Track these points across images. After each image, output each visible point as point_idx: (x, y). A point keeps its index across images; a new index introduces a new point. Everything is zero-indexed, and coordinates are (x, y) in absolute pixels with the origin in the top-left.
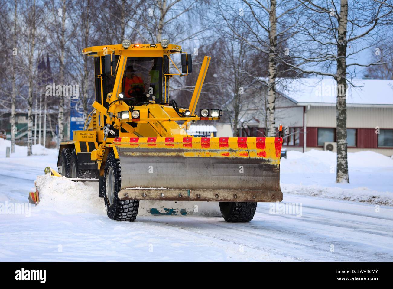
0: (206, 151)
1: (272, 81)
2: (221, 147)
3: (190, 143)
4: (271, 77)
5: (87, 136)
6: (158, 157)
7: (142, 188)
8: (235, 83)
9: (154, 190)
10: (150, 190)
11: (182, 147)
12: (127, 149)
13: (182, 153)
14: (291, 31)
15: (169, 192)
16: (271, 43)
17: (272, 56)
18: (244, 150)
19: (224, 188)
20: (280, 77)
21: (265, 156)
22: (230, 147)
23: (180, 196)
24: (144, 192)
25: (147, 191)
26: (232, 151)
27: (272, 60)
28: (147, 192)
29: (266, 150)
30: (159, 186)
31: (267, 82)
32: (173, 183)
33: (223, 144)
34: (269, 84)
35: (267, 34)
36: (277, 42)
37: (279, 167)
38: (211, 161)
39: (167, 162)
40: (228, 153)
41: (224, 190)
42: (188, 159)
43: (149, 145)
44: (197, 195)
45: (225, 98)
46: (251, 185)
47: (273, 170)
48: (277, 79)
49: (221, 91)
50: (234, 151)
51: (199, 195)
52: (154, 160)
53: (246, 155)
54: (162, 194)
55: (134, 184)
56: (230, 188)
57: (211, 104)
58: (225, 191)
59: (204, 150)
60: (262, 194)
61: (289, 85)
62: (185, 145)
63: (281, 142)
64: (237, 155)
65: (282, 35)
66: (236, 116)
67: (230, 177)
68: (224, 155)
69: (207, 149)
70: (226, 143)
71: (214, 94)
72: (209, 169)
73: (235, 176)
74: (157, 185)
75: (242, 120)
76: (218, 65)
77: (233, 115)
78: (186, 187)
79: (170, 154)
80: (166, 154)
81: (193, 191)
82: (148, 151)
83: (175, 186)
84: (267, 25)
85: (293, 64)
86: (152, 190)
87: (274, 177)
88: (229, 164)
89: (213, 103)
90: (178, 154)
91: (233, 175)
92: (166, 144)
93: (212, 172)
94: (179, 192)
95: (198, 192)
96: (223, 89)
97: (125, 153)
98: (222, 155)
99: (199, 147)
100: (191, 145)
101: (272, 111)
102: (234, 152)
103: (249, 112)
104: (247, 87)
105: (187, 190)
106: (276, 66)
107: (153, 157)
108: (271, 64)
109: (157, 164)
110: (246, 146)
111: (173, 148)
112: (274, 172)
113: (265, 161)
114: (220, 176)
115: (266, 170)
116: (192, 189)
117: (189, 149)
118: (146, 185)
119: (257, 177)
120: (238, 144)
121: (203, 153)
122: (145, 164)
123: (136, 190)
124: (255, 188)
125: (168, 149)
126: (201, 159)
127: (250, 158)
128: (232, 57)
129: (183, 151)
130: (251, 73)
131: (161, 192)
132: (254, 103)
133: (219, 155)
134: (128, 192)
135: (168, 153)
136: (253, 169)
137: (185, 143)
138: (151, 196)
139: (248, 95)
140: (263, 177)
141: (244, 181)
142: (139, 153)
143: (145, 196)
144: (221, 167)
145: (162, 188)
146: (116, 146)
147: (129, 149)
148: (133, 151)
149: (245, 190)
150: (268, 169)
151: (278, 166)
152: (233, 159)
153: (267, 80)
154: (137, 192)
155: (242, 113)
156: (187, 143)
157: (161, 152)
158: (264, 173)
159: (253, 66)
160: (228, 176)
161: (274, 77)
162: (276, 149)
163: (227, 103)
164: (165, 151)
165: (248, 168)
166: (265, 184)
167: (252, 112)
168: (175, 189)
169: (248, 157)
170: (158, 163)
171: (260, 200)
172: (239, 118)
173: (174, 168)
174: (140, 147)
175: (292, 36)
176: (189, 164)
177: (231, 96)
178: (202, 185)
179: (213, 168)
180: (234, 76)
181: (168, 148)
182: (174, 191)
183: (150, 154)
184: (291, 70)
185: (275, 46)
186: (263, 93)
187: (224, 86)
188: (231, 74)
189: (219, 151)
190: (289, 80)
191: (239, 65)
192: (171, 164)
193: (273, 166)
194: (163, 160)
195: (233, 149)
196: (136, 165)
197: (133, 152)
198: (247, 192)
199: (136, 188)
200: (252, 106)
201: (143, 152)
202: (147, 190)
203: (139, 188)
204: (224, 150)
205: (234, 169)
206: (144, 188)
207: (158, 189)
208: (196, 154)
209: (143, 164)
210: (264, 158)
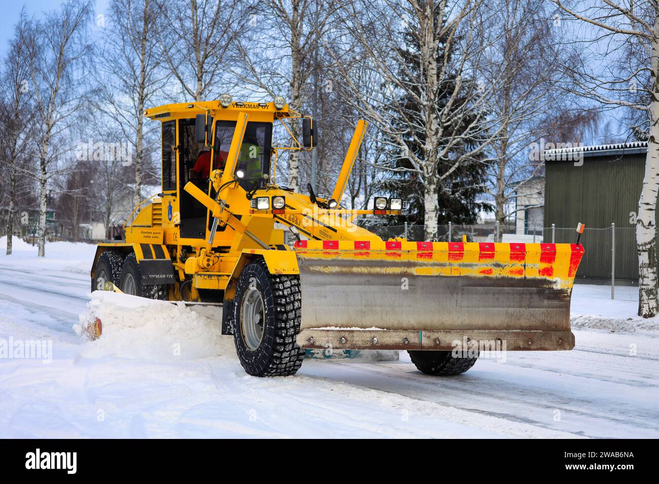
0: (454, 265)
1: (138, 187)
2: (482, 260)
3: (430, 251)
4: (137, 184)
5: (150, 235)
6: (370, 274)
7: (338, 329)
8: (108, 189)
9: (360, 331)
10: (352, 331)
11: (413, 258)
12: (316, 260)
13: (413, 268)
14: (154, 147)
15: (386, 334)
16: (138, 156)
17: (138, 166)
18: (518, 265)
19: (479, 328)
20: (145, 185)
21: (550, 275)
22: (497, 259)
23: (406, 342)
24: (343, 334)
25: (347, 333)
26: (498, 265)
27: (139, 170)
28: (347, 336)
29: (555, 265)
30: (369, 324)
31: (134, 188)
32: (391, 320)
33: (486, 254)
34: (135, 190)
35: (135, 148)
36: (143, 155)
37: (571, 292)
38: (460, 283)
39: (384, 284)
40: (491, 270)
41: (480, 331)
42: (421, 278)
43: (356, 254)
44: (435, 340)
45: (99, 201)
46: (524, 322)
47: (560, 297)
48: (142, 186)
49: (97, 195)
50: (501, 266)
51: (439, 340)
52: (363, 279)
53: (520, 272)
54: (375, 339)
55: (323, 322)
56: (489, 328)
57: (88, 206)
58: (481, 333)
59: (450, 265)
60: (542, 338)
61: (152, 191)
62: (421, 256)
63: (581, 252)
64: (505, 273)
65: (147, 150)
66: (109, 216)
67: (490, 309)
68: (483, 272)
69: (456, 263)
70: (490, 253)
71: (90, 197)
72: (455, 295)
73: (498, 306)
74: (364, 324)
75: (113, 220)
76: (95, 173)
77: (106, 215)
78: (416, 325)
79: (391, 270)
80: (383, 270)
81: (428, 334)
82: (353, 264)
83: (396, 324)
84: (135, 140)
85: (156, 174)
86: (357, 331)
87: (561, 310)
88: (489, 288)
89: (89, 205)
90: (405, 271)
91: (495, 307)
92: (386, 254)
93: (459, 301)
94: (403, 334)
95: (435, 335)
96: (98, 193)
97: (311, 268)
98: (481, 272)
99: (445, 259)
100: (430, 255)
101: (138, 213)
102: (501, 268)
103: (119, 213)
104: (117, 192)
105: (418, 332)
106: (141, 175)
107: (361, 274)
108: (137, 173)
109: (367, 287)
110: (523, 258)
111: (397, 260)
112: (562, 301)
113: (550, 283)
114: (472, 307)
115: (549, 298)
116: (425, 329)
117: (425, 262)
118: (345, 322)
119: (533, 309)
120: (511, 254)
121: (448, 268)
122: (345, 287)
123: (328, 331)
124: (530, 328)
125: (388, 262)
126: (444, 280)
127: (525, 277)
128: (106, 167)
129: (414, 265)
130: (122, 180)
131: (373, 335)
132: (124, 206)
133: (475, 272)
134: (314, 335)
135: (388, 268)
136: (528, 296)
137: (420, 252)
138: (354, 342)
139: (119, 199)
140: (544, 309)
141: (512, 315)
142: (336, 267)
143: (343, 342)
144: (476, 293)
145: (373, 329)
146: (297, 256)
147: (321, 260)
148: (326, 264)
149: (515, 331)
150: (552, 296)
151: (569, 291)
152: (497, 279)
153: (134, 186)
154: (330, 334)
155: (113, 214)
156: (424, 252)
157: (375, 266)
158: (546, 302)
159: (124, 175)
160: (487, 307)
161: (140, 184)
162: (571, 263)
163: (101, 205)
164: (382, 264)
165: (520, 295)
166: (546, 321)
167: (122, 213)
168: (396, 329)
169: (523, 276)
170: (369, 284)
171: (539, 346)
172: (111, 218)
173: (396, 294)
174: (340, 258)
175: (155, 151)
176: (422, 288)
177: (105, 200)
178: (443, 323)
179: (462, 294)
180: (107, 182)
181: (390, 259)
182: (394, 334)
183: (355, 270)
184: (154, 179)
185: (141, 158)
186: (130, 197)
187: (99, 191)
188: (105, 180)
189: (476, 265)
190: (152, 187)
191: (112, 173)
192: (390, 287)
193: (561, 292)
194: (377, 280)
195: (500, 263)
196: (328, 287)
197: (326, 266)
198: (518, 334)
199: (328, 328)
200: (121, 208)
201: (344, 266)
202: (348, 331)
203: (333, 328)
204: (487, 264)
205: (497, 296)
206: (342, 329)
207: (367, 329)
208: (435, 271)
209: (341, 287)
210: (548, 278)
